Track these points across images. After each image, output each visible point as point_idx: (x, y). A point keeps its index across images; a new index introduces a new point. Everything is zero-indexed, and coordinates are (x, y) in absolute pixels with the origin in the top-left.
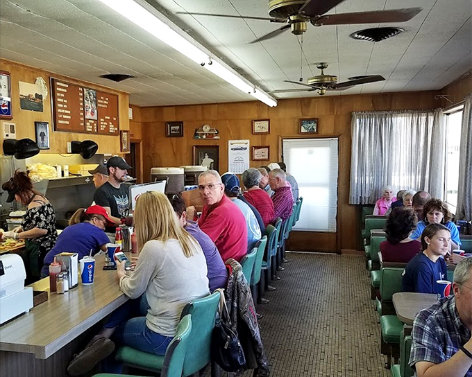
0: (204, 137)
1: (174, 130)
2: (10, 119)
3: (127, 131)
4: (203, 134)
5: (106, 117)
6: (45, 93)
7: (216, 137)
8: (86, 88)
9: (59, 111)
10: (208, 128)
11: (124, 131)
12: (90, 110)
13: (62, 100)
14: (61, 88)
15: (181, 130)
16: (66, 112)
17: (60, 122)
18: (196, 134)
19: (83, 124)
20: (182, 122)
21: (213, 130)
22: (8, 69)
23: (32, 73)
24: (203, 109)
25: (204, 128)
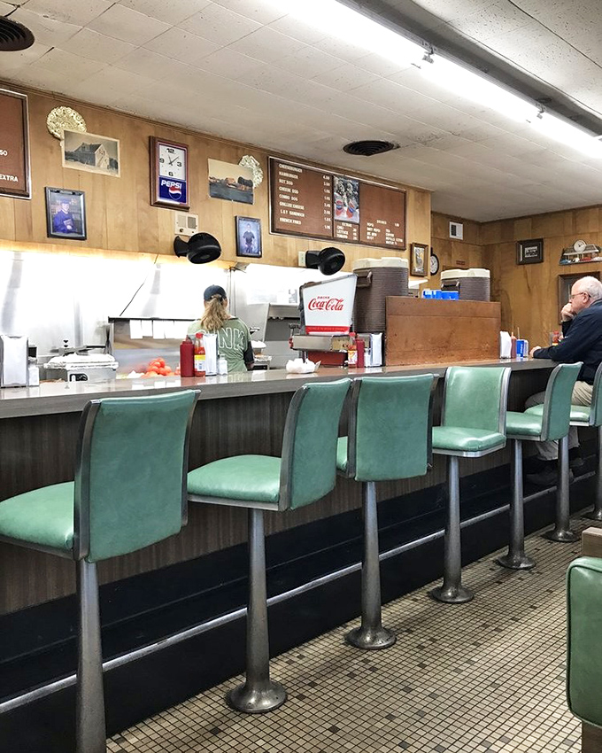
0: (577, 260)
1: (530, 253)
2: (186, 209)
3: (424, 246)
4: (575, 256)
5: (378, 222)
6: (258, 179)
7: (596, 259)
8: (338, 177)
9: (282, 204)
10: (584, 246)
11: (417, 245)
12: (346, 209)
13: (289, 190)
14: (287, 172)
15: (540, 252)
16: (296, 207)
17: (282, 220)
18: (563, 258)
19: (329, 227)
20: (541, 240)
21: (592, 248)
22: (189, 140)
23: (234, 149)
24: (574, 218)
25: (576, 247)
